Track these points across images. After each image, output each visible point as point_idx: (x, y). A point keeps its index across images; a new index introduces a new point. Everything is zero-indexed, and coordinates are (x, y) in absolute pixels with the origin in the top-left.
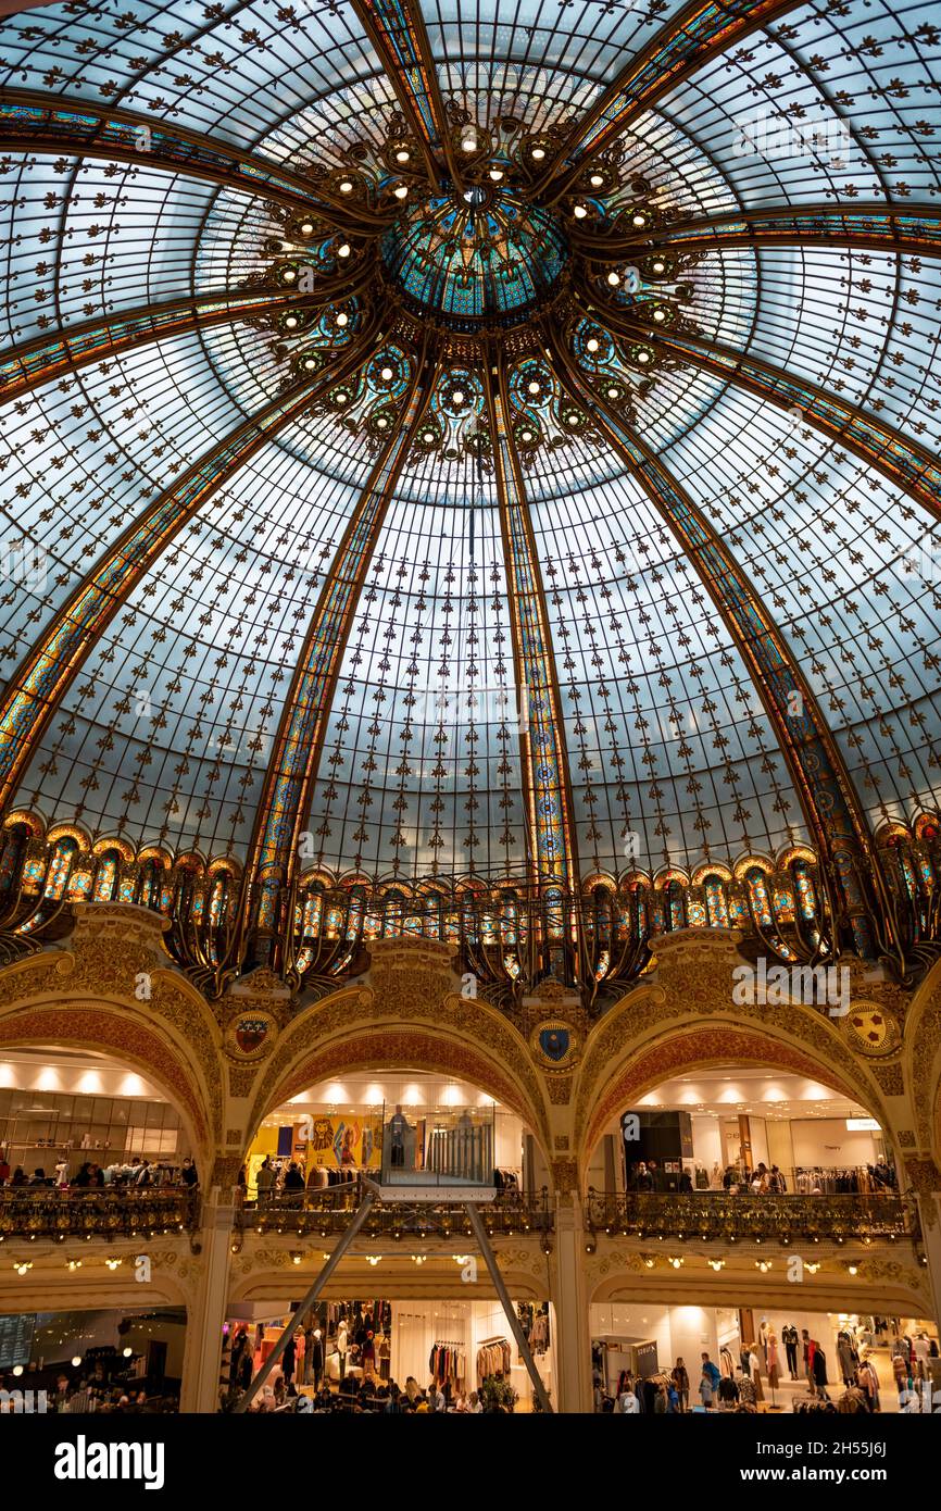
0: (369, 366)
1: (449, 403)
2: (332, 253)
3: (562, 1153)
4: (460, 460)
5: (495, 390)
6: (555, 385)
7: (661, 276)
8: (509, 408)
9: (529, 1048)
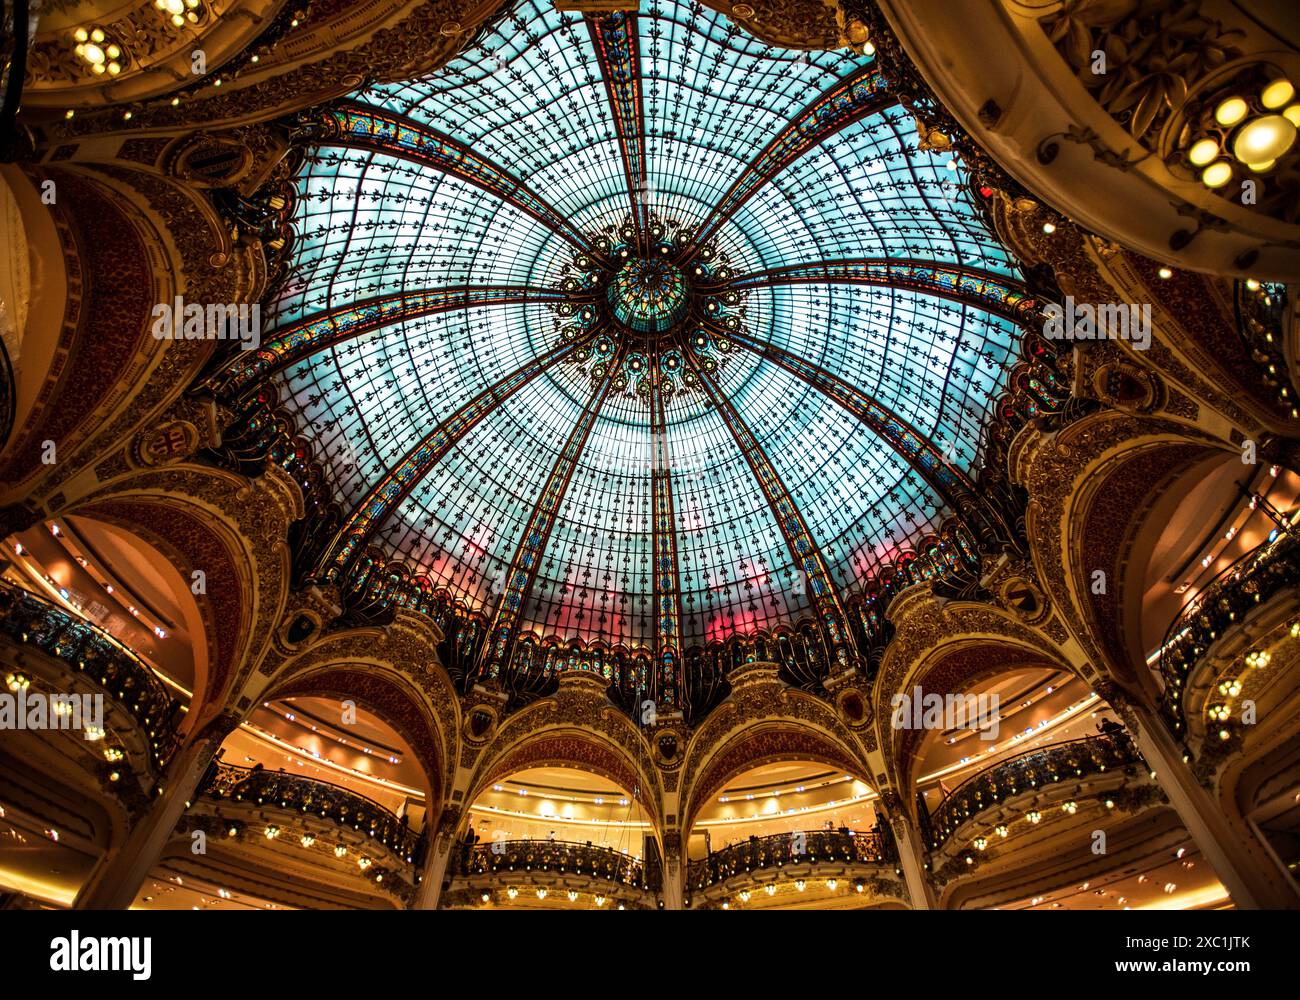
0: (595, 342)
1: (631, 367)
2: (589, 278)
3: (671, 827)
4: (634, 398)
5: (654, 363)
6: (682, 362)
7: (732, 303)
8: (660, 372)
9: (652, 751)
